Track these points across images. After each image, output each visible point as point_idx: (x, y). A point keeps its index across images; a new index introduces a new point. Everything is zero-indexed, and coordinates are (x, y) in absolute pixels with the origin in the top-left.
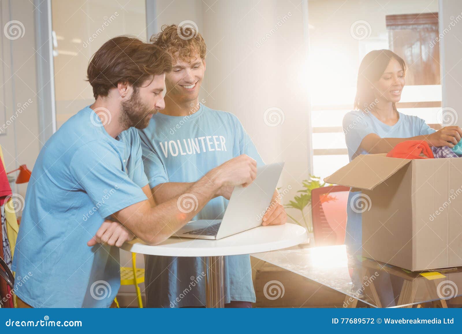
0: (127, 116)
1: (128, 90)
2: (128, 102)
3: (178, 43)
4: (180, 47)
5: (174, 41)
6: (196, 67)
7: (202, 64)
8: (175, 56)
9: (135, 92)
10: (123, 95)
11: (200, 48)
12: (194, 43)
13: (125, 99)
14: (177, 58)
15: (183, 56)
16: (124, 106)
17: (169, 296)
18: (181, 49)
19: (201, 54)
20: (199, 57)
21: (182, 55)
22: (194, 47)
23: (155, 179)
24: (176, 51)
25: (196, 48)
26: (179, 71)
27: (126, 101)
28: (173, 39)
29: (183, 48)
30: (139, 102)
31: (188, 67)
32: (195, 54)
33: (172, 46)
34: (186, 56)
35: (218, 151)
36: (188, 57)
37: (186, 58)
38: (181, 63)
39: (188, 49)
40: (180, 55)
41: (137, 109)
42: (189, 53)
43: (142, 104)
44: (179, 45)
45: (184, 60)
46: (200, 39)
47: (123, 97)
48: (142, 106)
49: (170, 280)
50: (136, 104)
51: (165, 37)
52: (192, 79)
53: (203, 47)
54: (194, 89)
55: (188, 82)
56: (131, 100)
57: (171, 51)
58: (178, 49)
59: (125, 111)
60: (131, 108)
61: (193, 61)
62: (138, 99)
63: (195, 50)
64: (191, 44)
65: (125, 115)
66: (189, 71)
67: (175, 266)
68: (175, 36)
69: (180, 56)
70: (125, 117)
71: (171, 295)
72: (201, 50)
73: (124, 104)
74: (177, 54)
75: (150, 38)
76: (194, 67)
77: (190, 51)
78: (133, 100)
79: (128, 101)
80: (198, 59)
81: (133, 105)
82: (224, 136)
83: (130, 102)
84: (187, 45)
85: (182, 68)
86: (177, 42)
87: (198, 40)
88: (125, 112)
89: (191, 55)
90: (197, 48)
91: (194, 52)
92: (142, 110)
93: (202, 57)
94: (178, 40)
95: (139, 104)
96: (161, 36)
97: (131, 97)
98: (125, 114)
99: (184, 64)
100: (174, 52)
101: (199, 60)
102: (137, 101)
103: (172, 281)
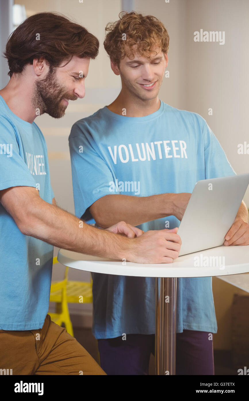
0: (41, 98)
1: (44, 69)
2: (43, 82)
3: (136, 35)
4: (139, 39)
5: (133, 32)
6: (157, 63)
7: (163, 58)
8: (132, 49)
9: (51, 71)
10: (38, 73)
11: (162, 41)
12: (155, 36)
13: (40, 78)
14: (135, 52)
15: (142, 51)
16: (38, 86)
17: (113, 320)
18: (140, 42)
19: (163, 48)
20: (160, 51)
21: (141, 49)
22: (155, 40)
23: (101, 189)
24: (134, 44)
25: (157, 41)
26: (136, 67)
27: (40, 81)
28: (131, 30)
29: (142, 40)
30: (54, 83)
31: (147, 62)
32: (156, 48)
33: (130, 38)
34: (145, 50)
35: (177, 158)
36: (148, 51)
37: (145, 53)
38: (140, 58)
39: (148, 43)
40: (138, 48)
41: (52, 90)
42: (149, 47)
43: (57, 86)
44: (137, 38)
45: (142, 55)
46: (162, 29)
47: (38, 76)
48: (57, 87)
49: (115, 302)
50: (50, 84)
51: (122, 27)
52: (151, 77)
53: (166, 39)
54: (153, 87)
55: (146, 80)
56: (46, 80)
57: (128, 43)
58: (136, 41)
59: (39, 91)
60: (45, 88)
61: (153, 56)
62: (54, 79)
63: (156, 44)
64: (152, 36)
65: (39, 97)
66: (148, 67)
67: (121, 287)
68: (134, 26)
69: (138, 50)
70: (39, 99)
71: (115, 320)
72: (162, 43)
73: (38, 84)
74: (135, 47)
75: (106, 27)
76: (154, 62)
77: (150, 44)
78: (48, 80)
79: (42, 80)
80: (159, 54)
81: (48, 86)
82: (185, 141)
83: (45, 82)
84: (147, 38)
85: (140, 63)
86: (136, 33)
87: (159, 32)
88: (39, 93)
89: (151, 49)
90: (159, 42)
91: (154, 46)
92: (57, 92)
93: (164, 51)
94: (136, 32)
95: (55, 85)
96: (118, 24)
97: (46, 77)
98: (39, 95)
99: (142, 59)
100: (131, 45)
101: (161, 54)
102: (53, 82)
103: (117, 304)
